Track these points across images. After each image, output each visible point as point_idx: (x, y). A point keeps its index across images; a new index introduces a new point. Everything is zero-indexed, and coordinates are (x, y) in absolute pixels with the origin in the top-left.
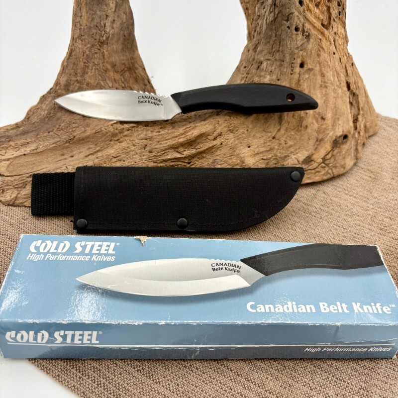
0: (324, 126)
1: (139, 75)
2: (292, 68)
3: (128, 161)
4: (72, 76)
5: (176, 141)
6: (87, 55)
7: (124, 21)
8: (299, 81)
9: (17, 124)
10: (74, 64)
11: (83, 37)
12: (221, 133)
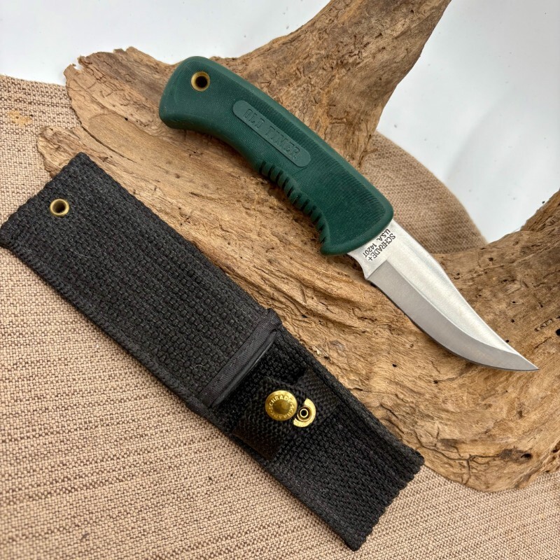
0: (512, 425)
1: (356, 140)
2: (544, 325)
3: (234, 248)
4: (268, 70)
5: (311, 279)
6: (310, 63)
7: (398, 60)
8: (537, 347)
9: (158, 64)
10: (285, 58)
11: (326, 36)
12: (376, 320)
